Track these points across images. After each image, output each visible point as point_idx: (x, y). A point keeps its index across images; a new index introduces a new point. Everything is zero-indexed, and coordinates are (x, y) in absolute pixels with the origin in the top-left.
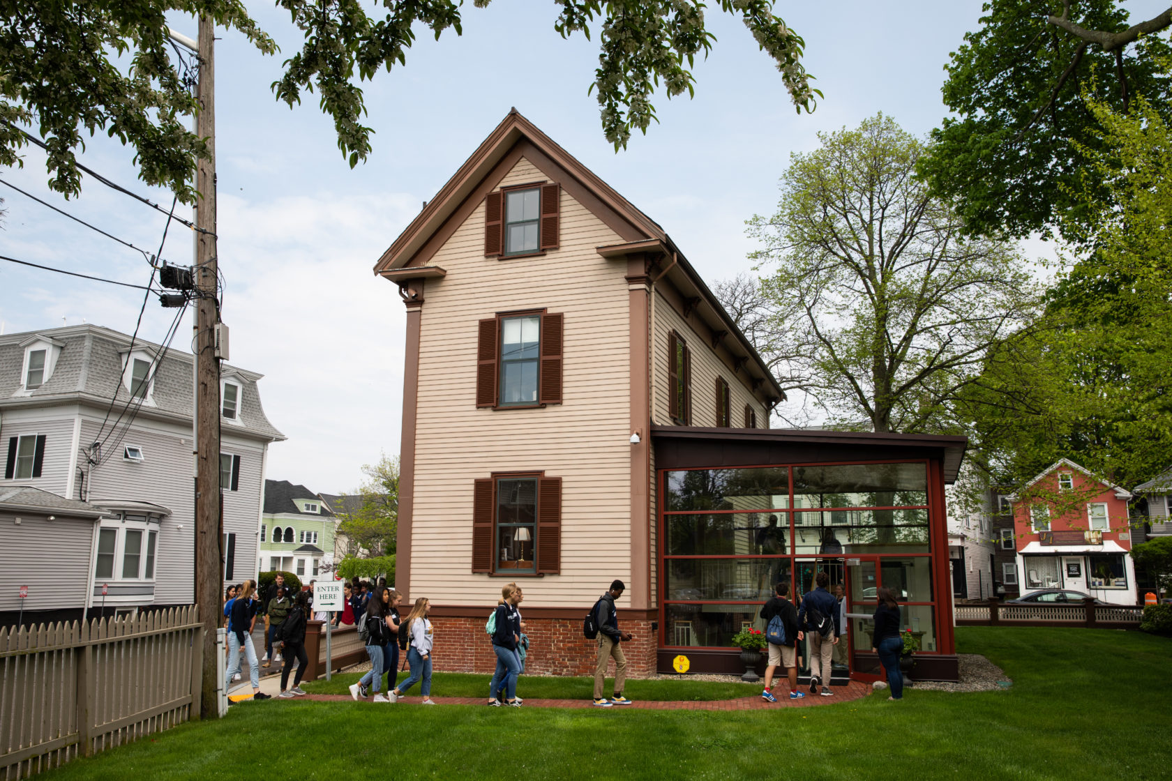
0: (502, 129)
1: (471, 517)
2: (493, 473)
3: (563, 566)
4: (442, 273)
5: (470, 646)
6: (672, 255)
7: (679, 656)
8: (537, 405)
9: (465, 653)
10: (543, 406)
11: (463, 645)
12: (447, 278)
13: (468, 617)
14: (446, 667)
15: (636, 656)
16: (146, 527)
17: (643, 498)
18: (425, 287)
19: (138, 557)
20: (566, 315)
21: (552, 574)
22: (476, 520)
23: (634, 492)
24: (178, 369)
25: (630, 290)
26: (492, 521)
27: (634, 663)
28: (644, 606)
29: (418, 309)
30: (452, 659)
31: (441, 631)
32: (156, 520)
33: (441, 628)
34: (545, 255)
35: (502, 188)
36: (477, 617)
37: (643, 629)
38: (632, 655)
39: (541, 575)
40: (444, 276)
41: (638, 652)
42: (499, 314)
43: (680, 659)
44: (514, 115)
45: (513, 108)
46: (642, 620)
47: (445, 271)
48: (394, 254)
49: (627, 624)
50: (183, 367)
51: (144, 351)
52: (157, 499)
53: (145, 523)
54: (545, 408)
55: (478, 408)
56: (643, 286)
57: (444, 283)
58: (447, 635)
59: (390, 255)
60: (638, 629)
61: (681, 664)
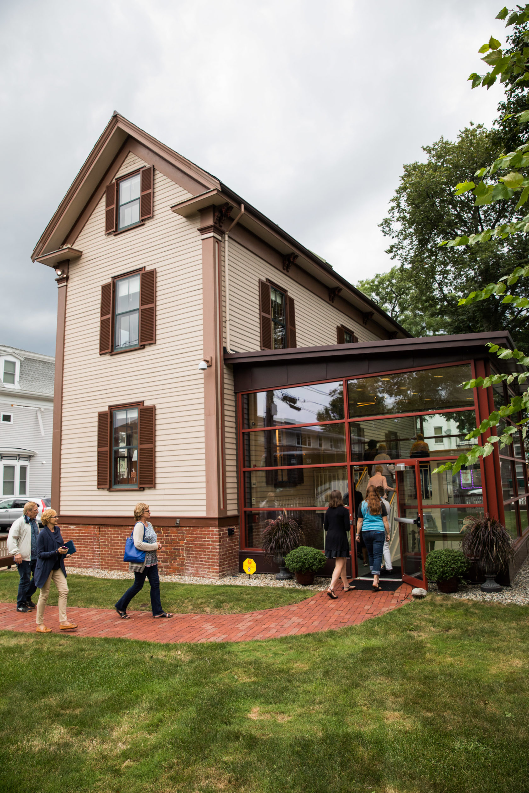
0: (109, 130)
1: (96, 443)
2: (110, 407)
3: (158, 481)
4: (79, 254)
5: (97, 548)
6: (240, 206)
7: (247, 559)
8: (138, 347)
9: (94, 554)
10: (143, 347)
11: (92, 548)
12: (83, 257)
13: (95, 525)
14: (82, 565)
15: (211, 559)
16: (18, 464)
17: (214, 418)
18: (70, 267)
19: (13, 482)
20: (158, 270)
21: (149, 488)
22: (99, 446)
23: (207, 414)
24: (38, 365)
25: (202, 240)
26: (109, 445)
27: (209, 565)
28: (215, 515)
29: (65, 284)
30: (86, 559)
31: (79, 536)
32: (27, 459)
33: (79, 533)
34: (144, 224)
35: (116, 179)
36: (101, 525)
37: (215, 535)
38: (208, 558)
39: (143, 489)
40: (81, 256)
41: (213, 555)
42: (114, 278)
43: (249, 562)
44: (116, 118)
45: (115, 112)
46: (215, 527)
47: (82, 252)
48: (44, 244)
49: (204, 531)
50: (41, 364)
51: (11, 355)
52: (27, 446)
53: (17, 461)
54: (144, 348)
55: (101, 355)
56: (212, 234)
57: (81, 261)
58: (82, 539)
59: (41, 244)
60: (212, 535)
61: (250, 565)
